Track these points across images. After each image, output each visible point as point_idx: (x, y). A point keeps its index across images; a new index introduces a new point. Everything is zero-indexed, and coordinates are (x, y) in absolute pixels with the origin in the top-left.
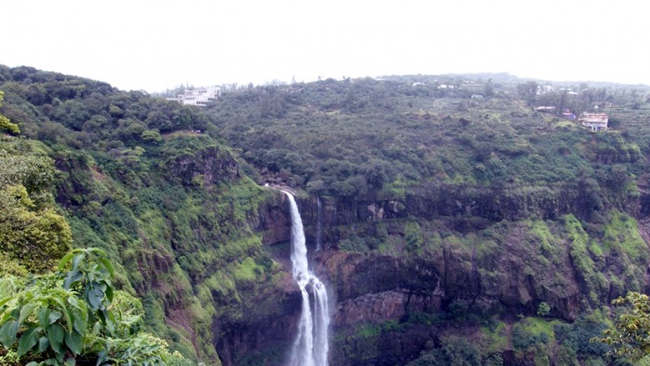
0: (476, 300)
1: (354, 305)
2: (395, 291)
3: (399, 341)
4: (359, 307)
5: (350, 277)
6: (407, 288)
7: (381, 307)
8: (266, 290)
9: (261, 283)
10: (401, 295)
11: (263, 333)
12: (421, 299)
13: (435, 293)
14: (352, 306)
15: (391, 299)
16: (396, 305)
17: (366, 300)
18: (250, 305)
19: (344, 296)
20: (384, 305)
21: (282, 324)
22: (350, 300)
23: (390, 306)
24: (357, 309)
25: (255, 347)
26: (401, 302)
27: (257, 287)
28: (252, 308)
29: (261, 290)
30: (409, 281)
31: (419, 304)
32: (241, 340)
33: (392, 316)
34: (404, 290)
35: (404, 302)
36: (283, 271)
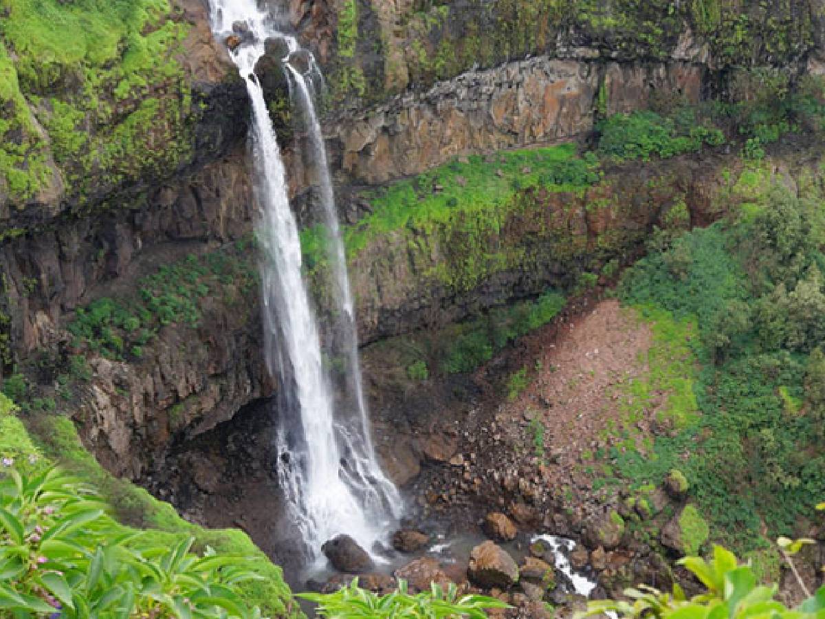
0: (810, 66)
1: (428, 114)
2: (553, 57)
3: (579, 211)
4: (444, 116)
5: (401, 22)
6: (587, 43)
7: (515, 111)
8: (122, 91)
9: (107, 66)
10: (575, 69)
11: (135, 228)
12: (639, 77)
13: (679, 53)
14: (420, 116)
15: (543, 83)
16: (562, 101)
17: (463, 93)
18: (74, 141)
19: (389, 85)
20: (522, 106)
21: (195, 191)
22: (410, 98)
23: (543, 107)
24: (438, 124)
25: (115, 275)
26: (575, 91)
27: (93, 80)
28: (85, 148)
29: (107, 91)
30: (595, 22)
31: (632, 93)
32: (62, 258)
33: (551, 137)
34: (581, 51)
35: (586, 89)
36: (178, 19)
